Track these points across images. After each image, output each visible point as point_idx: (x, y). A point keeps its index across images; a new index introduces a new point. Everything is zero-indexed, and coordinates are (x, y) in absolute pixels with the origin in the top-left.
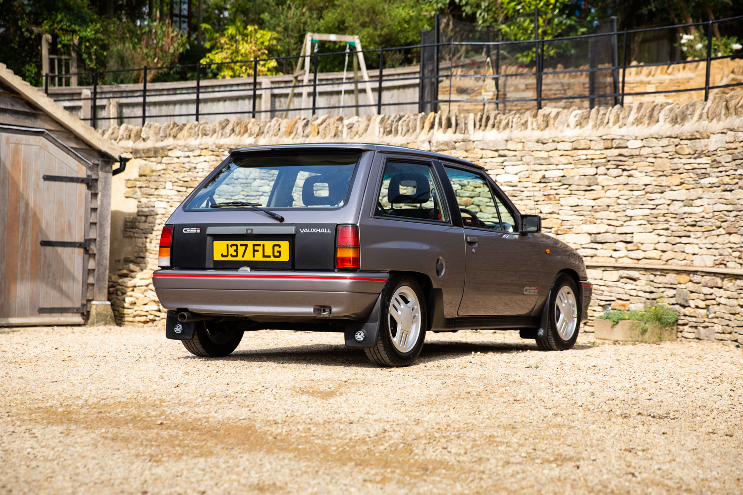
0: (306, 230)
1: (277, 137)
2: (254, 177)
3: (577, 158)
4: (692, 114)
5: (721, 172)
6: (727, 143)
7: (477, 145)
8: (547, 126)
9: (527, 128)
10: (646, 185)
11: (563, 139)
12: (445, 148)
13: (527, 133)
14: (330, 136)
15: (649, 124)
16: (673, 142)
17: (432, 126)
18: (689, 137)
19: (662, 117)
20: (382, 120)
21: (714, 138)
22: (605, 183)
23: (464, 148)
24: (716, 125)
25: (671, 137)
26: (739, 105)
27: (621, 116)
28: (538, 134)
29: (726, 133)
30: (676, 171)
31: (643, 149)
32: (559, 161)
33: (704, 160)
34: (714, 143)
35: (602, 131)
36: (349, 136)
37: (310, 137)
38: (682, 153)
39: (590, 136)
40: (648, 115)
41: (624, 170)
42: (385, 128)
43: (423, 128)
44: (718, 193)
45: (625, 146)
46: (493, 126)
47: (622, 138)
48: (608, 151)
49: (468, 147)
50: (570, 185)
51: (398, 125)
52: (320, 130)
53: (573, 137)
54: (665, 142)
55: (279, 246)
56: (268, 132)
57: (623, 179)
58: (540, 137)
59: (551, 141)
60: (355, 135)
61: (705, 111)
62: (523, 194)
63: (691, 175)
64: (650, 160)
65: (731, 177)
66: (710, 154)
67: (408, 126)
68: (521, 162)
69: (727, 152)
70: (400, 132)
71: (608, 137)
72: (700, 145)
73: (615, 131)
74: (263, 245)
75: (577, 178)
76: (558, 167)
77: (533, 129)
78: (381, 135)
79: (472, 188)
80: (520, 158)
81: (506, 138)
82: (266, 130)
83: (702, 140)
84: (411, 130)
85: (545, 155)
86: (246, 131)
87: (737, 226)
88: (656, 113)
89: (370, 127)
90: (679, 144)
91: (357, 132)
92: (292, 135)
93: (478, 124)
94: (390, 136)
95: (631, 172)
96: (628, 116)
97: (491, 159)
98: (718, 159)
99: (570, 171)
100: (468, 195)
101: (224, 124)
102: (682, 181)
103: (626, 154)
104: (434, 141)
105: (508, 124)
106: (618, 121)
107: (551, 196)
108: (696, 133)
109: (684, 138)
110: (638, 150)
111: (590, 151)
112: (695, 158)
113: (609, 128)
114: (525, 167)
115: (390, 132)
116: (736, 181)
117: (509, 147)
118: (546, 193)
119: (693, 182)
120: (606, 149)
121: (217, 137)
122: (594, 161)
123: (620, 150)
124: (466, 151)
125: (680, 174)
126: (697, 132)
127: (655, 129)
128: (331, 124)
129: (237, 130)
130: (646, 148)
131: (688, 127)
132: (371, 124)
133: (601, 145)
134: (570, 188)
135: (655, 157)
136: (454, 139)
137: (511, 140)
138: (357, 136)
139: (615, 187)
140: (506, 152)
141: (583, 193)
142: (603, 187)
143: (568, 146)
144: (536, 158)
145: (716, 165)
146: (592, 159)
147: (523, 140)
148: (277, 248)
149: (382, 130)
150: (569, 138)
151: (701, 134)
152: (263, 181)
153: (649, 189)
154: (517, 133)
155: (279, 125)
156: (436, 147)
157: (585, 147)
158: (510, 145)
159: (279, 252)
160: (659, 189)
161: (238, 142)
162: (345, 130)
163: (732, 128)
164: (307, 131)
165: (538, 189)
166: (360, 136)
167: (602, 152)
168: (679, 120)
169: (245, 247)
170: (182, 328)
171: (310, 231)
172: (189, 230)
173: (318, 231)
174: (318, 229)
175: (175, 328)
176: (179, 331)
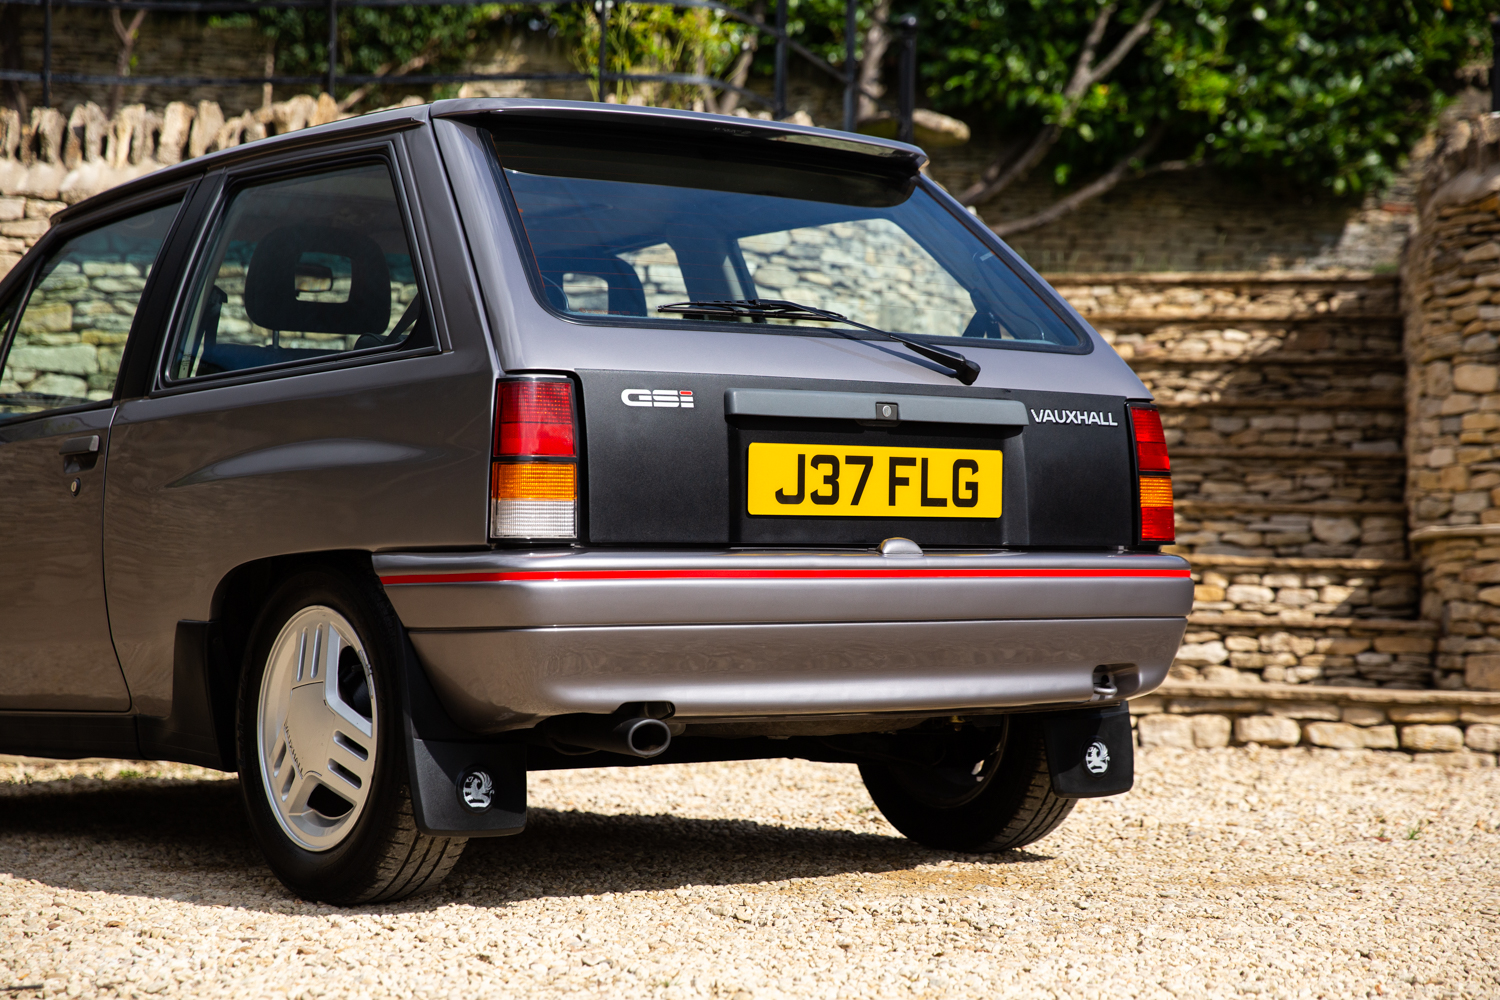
0: (1047, 416)
55: (973, 465)
74: (925, 462)
148: (965, 474)
159: (972, 486)
169: (861, 468)
170: (493, 787)
171: (1061, 418)
172: (650, 398)
173: (1083, 420)
174: (1082, 415)
175: (465, 790)
176: (482, 801)
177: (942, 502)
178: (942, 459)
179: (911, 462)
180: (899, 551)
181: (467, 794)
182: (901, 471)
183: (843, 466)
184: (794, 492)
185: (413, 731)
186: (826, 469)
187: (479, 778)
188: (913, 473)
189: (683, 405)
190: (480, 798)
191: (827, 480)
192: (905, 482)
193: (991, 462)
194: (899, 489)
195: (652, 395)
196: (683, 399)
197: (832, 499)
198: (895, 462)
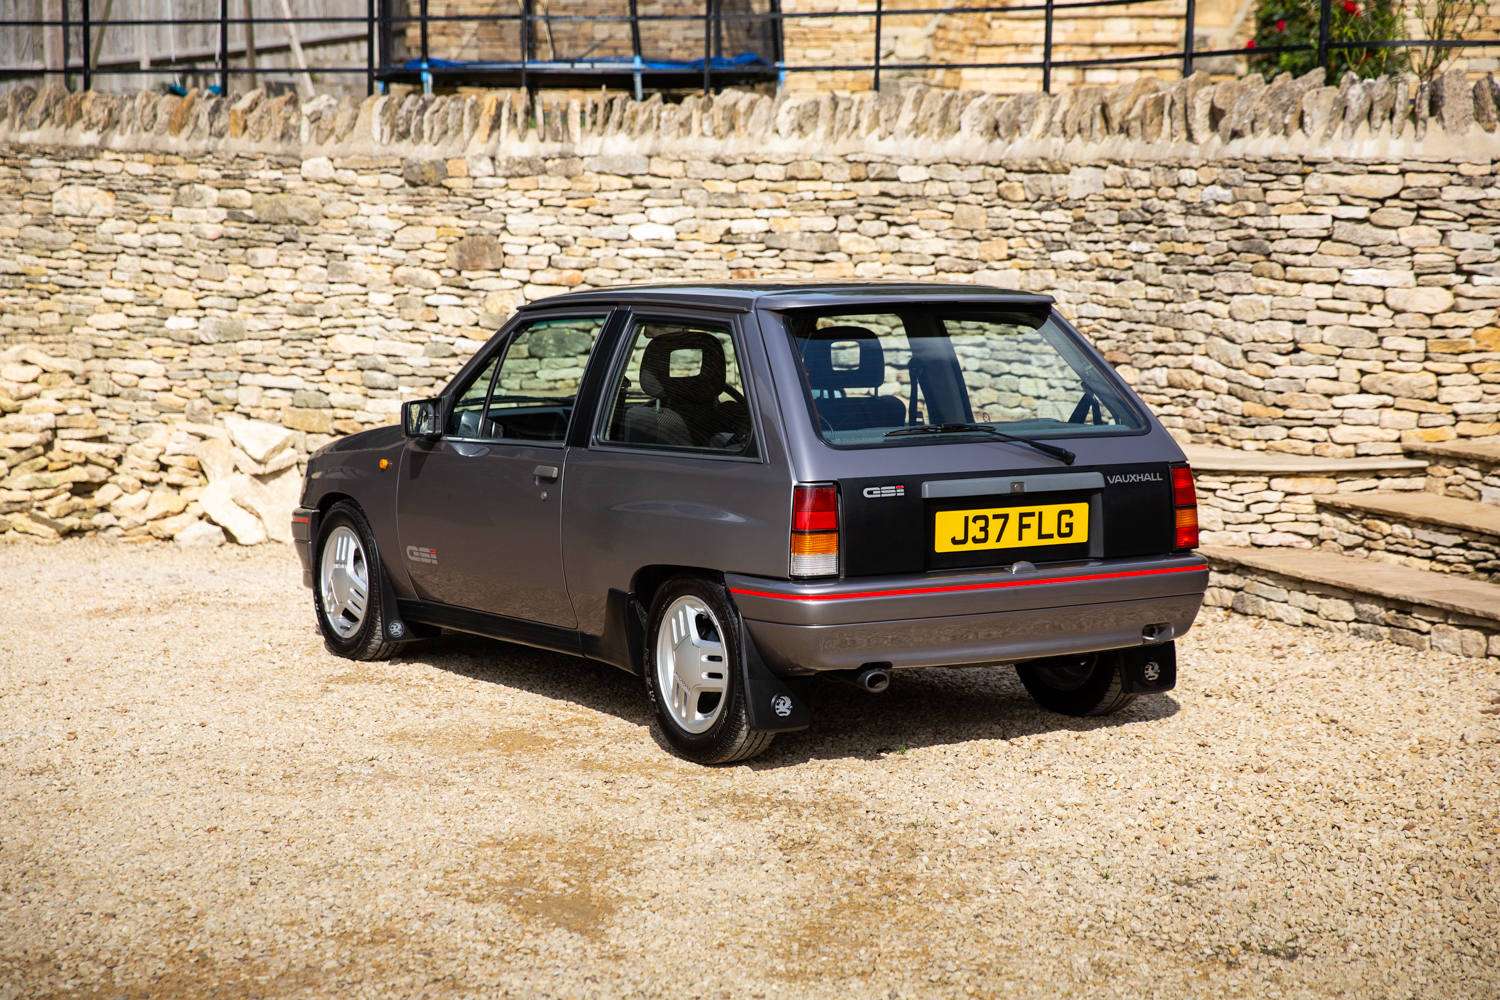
1: (152, 134)
2: (101, 214)
3: (796, 197)
4: (1030, 121)
5: (1096, 242)
6: (1106, 186)
7: (589, 164)
8: (732, 127)
9: (689, 132)
10: (937, 256)
11: (767, 159)
12: (526, 170)
13: (691, 142)
14: (270, 135)
15: (940, 135)
16: (993, 176)
17: (496, 124)
18: (1026, 168)
19: (966, 120)
20: (386, 107)
21: (1077, 175)
22: (853, 248)
23: (563, 171)
24: (1082, 149)
25: (987, 164)
26: (1133, 114)
27: (883, 116)
28: (713, 146)
29: (1105, 168)
30: (1000, 232)
31: (930, 183)
32: (759, 202)
33: (1058, 215)
34: (1078, 184)
35: (843, 145)
36: (314, 138)
37: (227, 136)
38: (1010, 197)
39: (821, 153)
40: (937, 117)
41: (890, 224)
42: (394, 126)
43: (476, 126)
44: (1090, 282)
45: (893, 176)
46: (620, 125)
47: (887, 160)
48: (859, 184)
49: (572, 170)
50: (782, 250)
51: (422, 121)
52: (250, 124)
53: (787, 154)
54: (976, 173)
56: (129, 122)
57: (890, 242)
58: (719, 151)
59: (741, 160)
60: (327, 137)
61: (1057, 118)
62: (685, 264)
63: (1032, 242)
64: (944, 206)
65: (1115, 255)
66: (1070, 204)
67: (444, 121)
68: (680, 201)
69: (1108, 204)
70: (426, 134)
71: (860, 158)
72: (1048, 184)
73: (873, 145)
75: (796, 236)
76: (758, 213)
77: (703, 134)
78: (385, 141)
79: (582, 250)
80: (677, 193)
81: (647, 151)
82: (124, 116)
83: (1054, 177)
84: (450, 133)
85: (730, 188)
86: (78, 115)
87: (1131, 351)
88: (953, 112)
89: (359, 121)
90: (1006, 179)
91: (332, 131)
92: (186, 131)
93: (589, 120)
94: (405, 142)
95: (906, 229)
96: (897, 116)
97: (617, 194)
98: (1088, 216)
99: (783, 221)
100: (574, 265)
101: (24, 100)
102: (1012, 252)
103: (896, 193)
104: (501, 157)
105: (649, 121)
106: (877, 123)
107: (744, 272)
108: (1040, 162)
109: (1015, 168)
110: (920, 186)
111: (821, 183)
112: (1040, 210)
113: (859, 138)
114: (690, 211)
115: (404, 135)
116: (1129, 263)
117: (655, 169)
118: (734, 264)
119: (1035, 257)
120: (855, 180)
121: (12, 127)
122: (832, 204)
123: (884, 183)
124: (568, 177)
125: (1008, 238)
126: (1043, 159)
127: (954, 146)
128: (274, 111)
129: (58, 113)
130: (938, 184)
131: (1023, 147)
132: (363, 116)
133: (846, 173)
134: (783, 255)
135: (956, 203)
136: (543, 154)
137: (658, 155)
138: (333, 139)
139: (876, 256)
140: (648, 180)
141: (809, 266)
142: (850, 255)
143: (777, 172)
144: (710, 195)
145: (1084, 229)
146: (827, 200)
147: (683, 157)
149: (387, 129)
150: (780, 156)
151: (1051, 164)
152: (122, 223)
153: (943, 262)
154: (670, 142)
155: (154, 107)
156: (507, 168)
157: (812, 175)
158: (657, 166)
160: (964, 265)
161: (60, 141)
162: (305, 124)
163: (1118, 159)
164: (219, 124)
165: (718, 255)
166: (339, 140)
167: (848, 186)
168: (1002, 130)
169: (1002, 520)
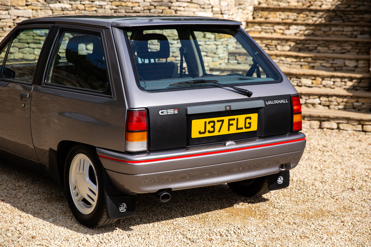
0: (270, 103)
55: (250, 118)
74: (237, 119)
148: (248, 121)
159: (250, 123)
169: (221, 122)
170: (127, 206)
171: (273, 102)
172: (166, 112)
173: (279, 102)
174: (279, 101)
175: (120, 208)
176: (124, 210)
177: (242, 128)
178: (242, 118)
179: (234, 119)
180: (230, 145)
181: (120, 209)
182: (231, 122)
183: (216, 123)
184: (204, 131)
185: (107, 195)
186: (212, 124)
187: (123, 205)
188: (234, 122)
189: (175, 113)
190: (123, 209)
191: (212, 127)
192: (232, 125)
193: (254, 117)
194: (230, 127)
195: (167, 111)
196: (175, 111)
197: (213, 132)
198: (229, 120)
